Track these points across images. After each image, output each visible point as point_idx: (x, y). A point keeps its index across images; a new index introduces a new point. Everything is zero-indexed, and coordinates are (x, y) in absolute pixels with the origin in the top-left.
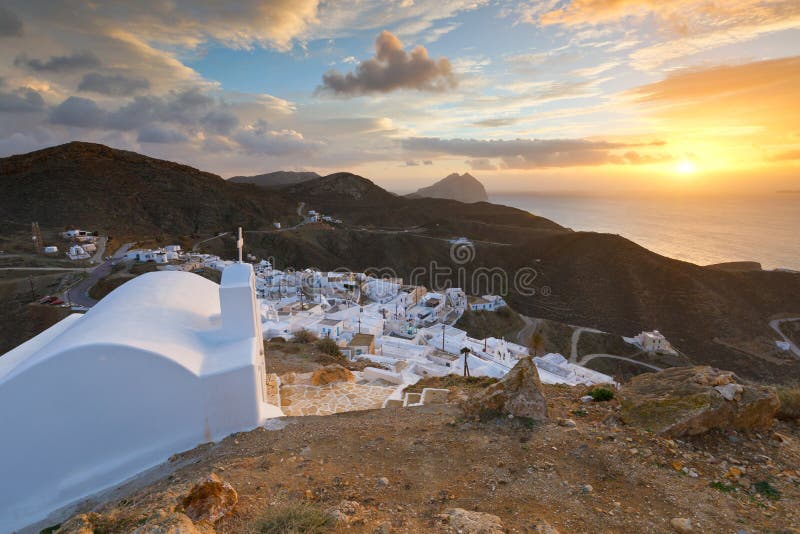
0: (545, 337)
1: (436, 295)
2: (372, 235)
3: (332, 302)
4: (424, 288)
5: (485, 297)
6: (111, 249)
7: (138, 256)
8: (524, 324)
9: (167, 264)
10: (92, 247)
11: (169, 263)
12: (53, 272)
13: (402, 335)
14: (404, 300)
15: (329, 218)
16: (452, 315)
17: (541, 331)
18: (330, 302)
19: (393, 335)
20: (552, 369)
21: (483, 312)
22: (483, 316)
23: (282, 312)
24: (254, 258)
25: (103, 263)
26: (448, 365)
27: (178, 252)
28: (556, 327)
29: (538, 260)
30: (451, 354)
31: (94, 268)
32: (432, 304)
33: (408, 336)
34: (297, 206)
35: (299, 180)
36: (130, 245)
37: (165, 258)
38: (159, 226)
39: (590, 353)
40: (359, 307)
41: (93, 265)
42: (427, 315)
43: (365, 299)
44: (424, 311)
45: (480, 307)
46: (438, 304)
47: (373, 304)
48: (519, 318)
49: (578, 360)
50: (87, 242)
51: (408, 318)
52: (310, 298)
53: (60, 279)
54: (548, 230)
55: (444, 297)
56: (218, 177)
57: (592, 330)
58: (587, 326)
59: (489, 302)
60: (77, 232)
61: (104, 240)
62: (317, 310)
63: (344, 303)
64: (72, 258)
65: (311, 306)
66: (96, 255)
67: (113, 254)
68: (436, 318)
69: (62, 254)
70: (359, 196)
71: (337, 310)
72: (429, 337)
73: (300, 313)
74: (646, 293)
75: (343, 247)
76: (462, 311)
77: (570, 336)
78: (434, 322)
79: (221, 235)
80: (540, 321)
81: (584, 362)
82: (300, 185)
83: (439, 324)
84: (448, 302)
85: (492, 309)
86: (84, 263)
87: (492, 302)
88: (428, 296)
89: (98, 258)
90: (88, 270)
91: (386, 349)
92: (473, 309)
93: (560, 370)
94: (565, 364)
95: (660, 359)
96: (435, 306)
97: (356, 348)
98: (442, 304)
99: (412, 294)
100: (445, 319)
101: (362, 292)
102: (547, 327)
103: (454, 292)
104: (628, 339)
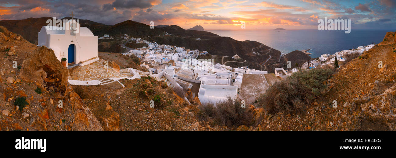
1: (192, 51)
4: (189, 50)
5: (203, 52)
8: (212, 57)
10: (127, 37)
11: (138, 41)
14: (185, 52)
15: (170, 34)
16: (196, 56)
18: (167, 52)
19: (180, 61)
20: (217, 67)
22: (203, 56)
24: (154, 42)
27: (140, 39)
28: (219, 57)
31: (127, 41)
32: (191, 53)
34: (164, 31)
35: (165, 26)
36: (133, 37)
38: (138, 34)
39: (226, 61)
40: (174, 54)
42: (190, 56)
43: (176, 52)
45: (202, 54)
48: (211, 55)
52: (163, 51)
54: (216, 36)
58: (225, 56)
60: (126, 34)
61: (129, 36)
63: (170, 52)
64: (124, 39)
65: (162, 53)
67: (130, 39)
68: (192, 57)
70: (177, 30)
71: (168, 54)
74: (235, 47)
75: (173, 40)
76: (198, 55)
77: (222, 58)
80: (215, 56)
81: (225, 64)
82: (165, 27)
84: (195, 53)
85: (205, 54)
87: (205, 53)
88: (191, 51)
93: (219, 67)
95: (238, 60)
98: (194, 53)
99: (187, 51)
100: (194, 57)
101: (175, 50)
102: (217, 57)
103: (196, 50)
104: (232, 57)
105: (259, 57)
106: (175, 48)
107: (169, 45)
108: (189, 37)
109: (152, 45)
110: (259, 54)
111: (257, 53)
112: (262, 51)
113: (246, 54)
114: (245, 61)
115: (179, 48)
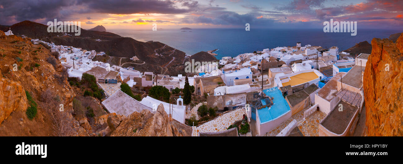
1: (89, 52)
4: (86, 50)
5: (100, 52)
14: (81, 53)
16: (92, 57)
17: (113, 60)
22: (100, 57)
28: (117, 58)
32: (88, 54)
39: (124, 63)
44: (85, 55)
45: (99, 55)
48: (108, 57)
49: (121, 65)
55: (91, 52)
57: (124, 58)
68: (88, 57)
76: (95, 56)
77: (119, 60)
80: (113, 57)
84: (92, 54)
85: (102, 55)
87: (102, 53)
88: (87, 52)
92: (97, 55)
95: (136, 62)
98: (90, 54)
99: (83, 52)
100: (90, 57)
101: (72, 50)
102: (115, 58)
103: (93, 51)
104: (131, 59)
105: (162, 59)
106: (72, 48)
108: (89, 38)
110: (162, 56)
111: (160, 55)
112: (166, 53)
113: (147, 56)
114: (144, 62)
115: (76, 48)
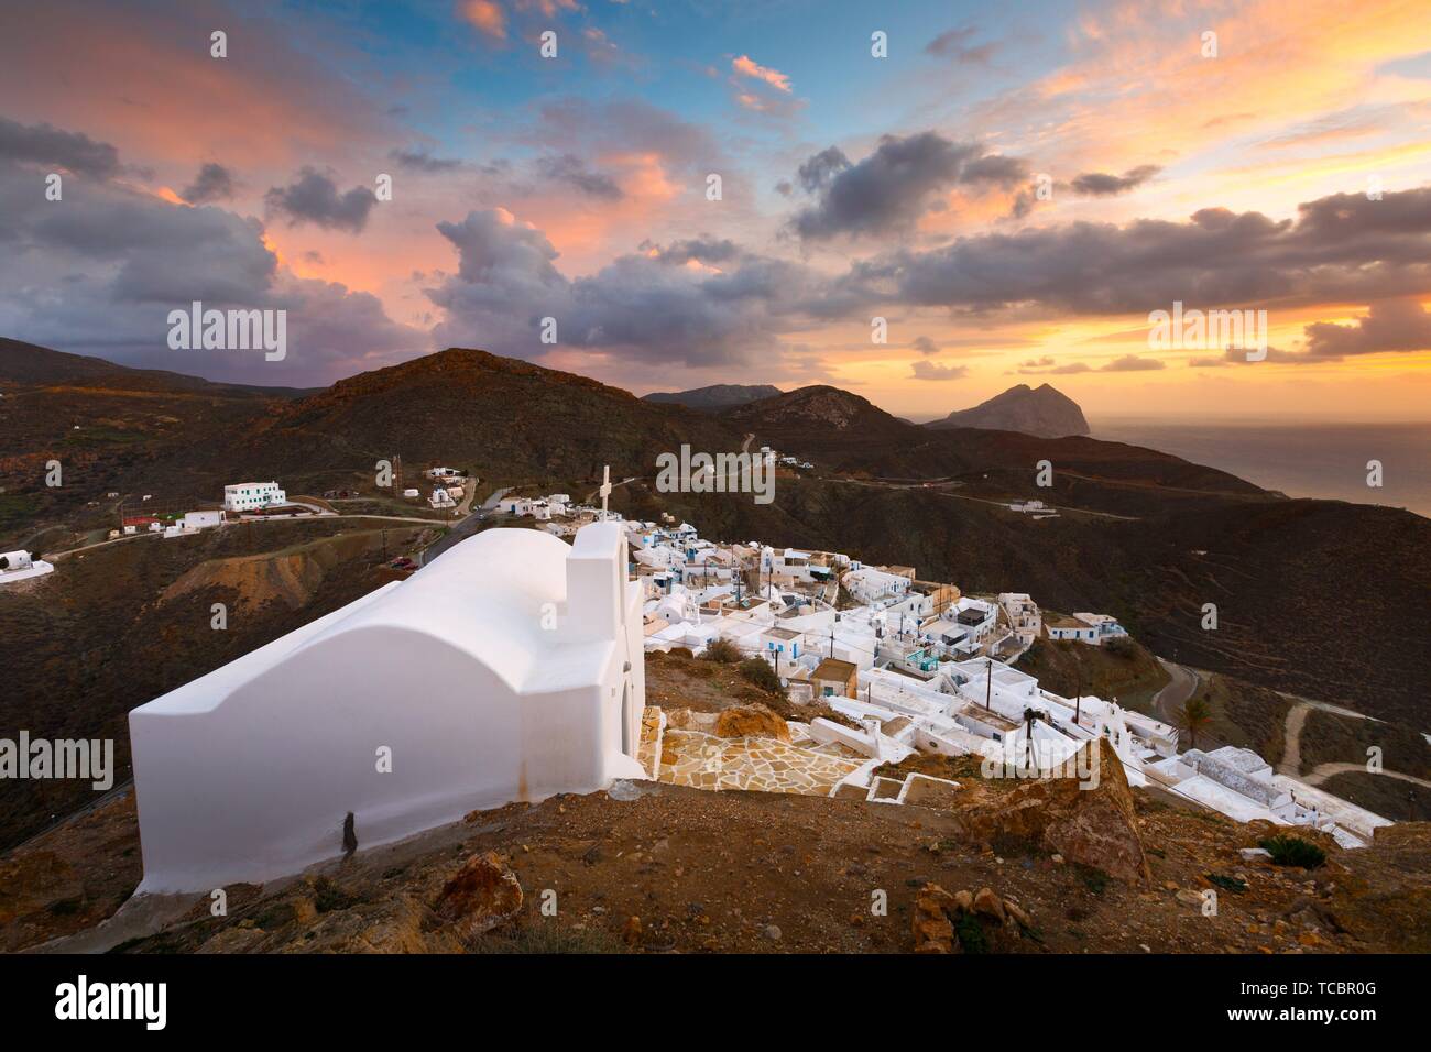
0: (1217, 711)
1: (979, 604)
2: (865, 489)
3: (788, 600)
4: (955, 589)
5: (1081, 616)
6: (482, 497)
7: (513, 507)
8: (1168, 678)
9: (549, 521)
10: (458, 491)
11: (553, 520)
12: (411, 524)
13: (907, 668)
14: (916, 607)
15: (792, 460)
16: (1011, 644)
17: (1207, 697)
18: (786, 599)
19: (893, 668)
20: (1232, 780)
21: (1077, 644)
22: (1074, 653)
23: (707, 609)
24: (672, 519)
25: (469, 514)
26: (997, 737)
27: (565, 504)
28: (1246, 693)
29: (1202, 553)
30: (1003, 718)
31: (458, 522)
32: (971, 618)
33: (921, 673)
34: (745, 439)
35: (747, 397)
36: (506, 490)
37: (548, 511)
38: (544, 465)
39: (1335, 760)
40: (834, 611)
41: (459, 517)
42: (959, 639)
43: (846, 600)
44: (954, 630)
45: (1070, 634)
46: (982, 620)
47: (860, 608)
48: (1156, 663)
49: (1304, 771)
50: (454, 485)
51: (924, 640)
52: (753, 588)
53: (417, 535)
54: (1224, 494)
55: (996, 607)
56: (628, 395)
57: (1341, 711)
58: (1326, 700)
59: (1088, 626)
60: (443, 470)
61: (474, 482)
62: (762, 610)
63: (809, 603)
64: (435, 506)
65: (754, 603)
66: (462, 504)
67: (483, 503)
68: (976, 646)
69: (424, 499)
70: (844, 424)
71: (797, 615)
72: (961, 680)
73: (736, 614)
75: (814, 508)
76: (1030, 639)
77: (1282, 716)
78: (974, 654)
79: (627, 481)
80: (1206, 675)
81: (1318, 780)
82: (748, 406)
83: (983, 659)
84: (1003, 619)
85: (1096, 641)
86: (445, 514)
87: (1094, 628)
88: (965, 604)
89: (465, 505)
90: (451, 523)
91: (876, 692)
92: (1053, 636)
94: (1264, 774)
96: (976, 622)
97: (824, 683)
98: (990, 621)
99: (933, 598)
100: (996, 649)
101: (842, 587)
102: (1222, 689)
103: (1015, 600)
106: (841, 569)
107: (796, 547)
108: (946, 485)
109: (664, 549)
115: (869, 569)
